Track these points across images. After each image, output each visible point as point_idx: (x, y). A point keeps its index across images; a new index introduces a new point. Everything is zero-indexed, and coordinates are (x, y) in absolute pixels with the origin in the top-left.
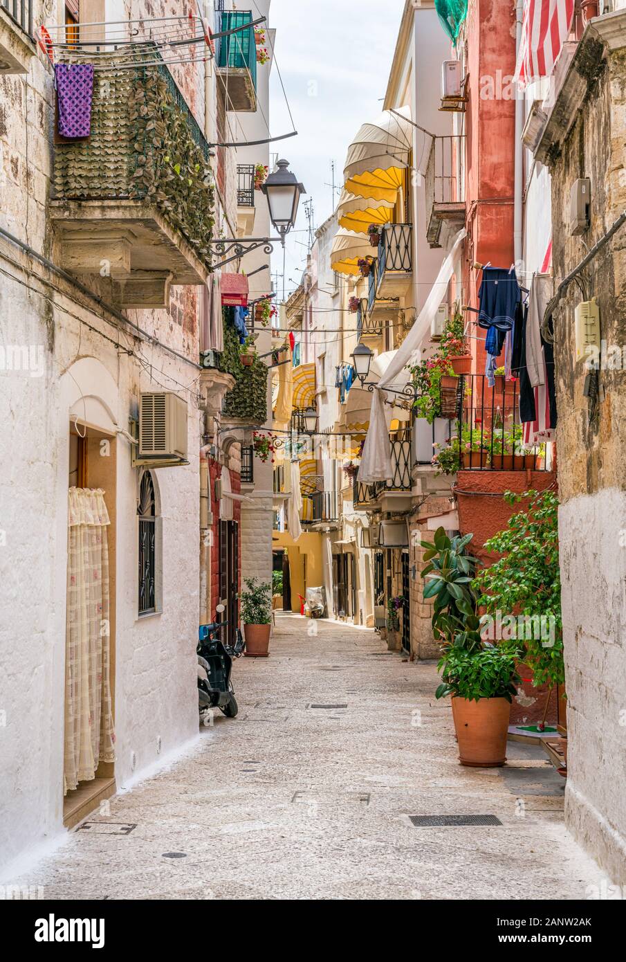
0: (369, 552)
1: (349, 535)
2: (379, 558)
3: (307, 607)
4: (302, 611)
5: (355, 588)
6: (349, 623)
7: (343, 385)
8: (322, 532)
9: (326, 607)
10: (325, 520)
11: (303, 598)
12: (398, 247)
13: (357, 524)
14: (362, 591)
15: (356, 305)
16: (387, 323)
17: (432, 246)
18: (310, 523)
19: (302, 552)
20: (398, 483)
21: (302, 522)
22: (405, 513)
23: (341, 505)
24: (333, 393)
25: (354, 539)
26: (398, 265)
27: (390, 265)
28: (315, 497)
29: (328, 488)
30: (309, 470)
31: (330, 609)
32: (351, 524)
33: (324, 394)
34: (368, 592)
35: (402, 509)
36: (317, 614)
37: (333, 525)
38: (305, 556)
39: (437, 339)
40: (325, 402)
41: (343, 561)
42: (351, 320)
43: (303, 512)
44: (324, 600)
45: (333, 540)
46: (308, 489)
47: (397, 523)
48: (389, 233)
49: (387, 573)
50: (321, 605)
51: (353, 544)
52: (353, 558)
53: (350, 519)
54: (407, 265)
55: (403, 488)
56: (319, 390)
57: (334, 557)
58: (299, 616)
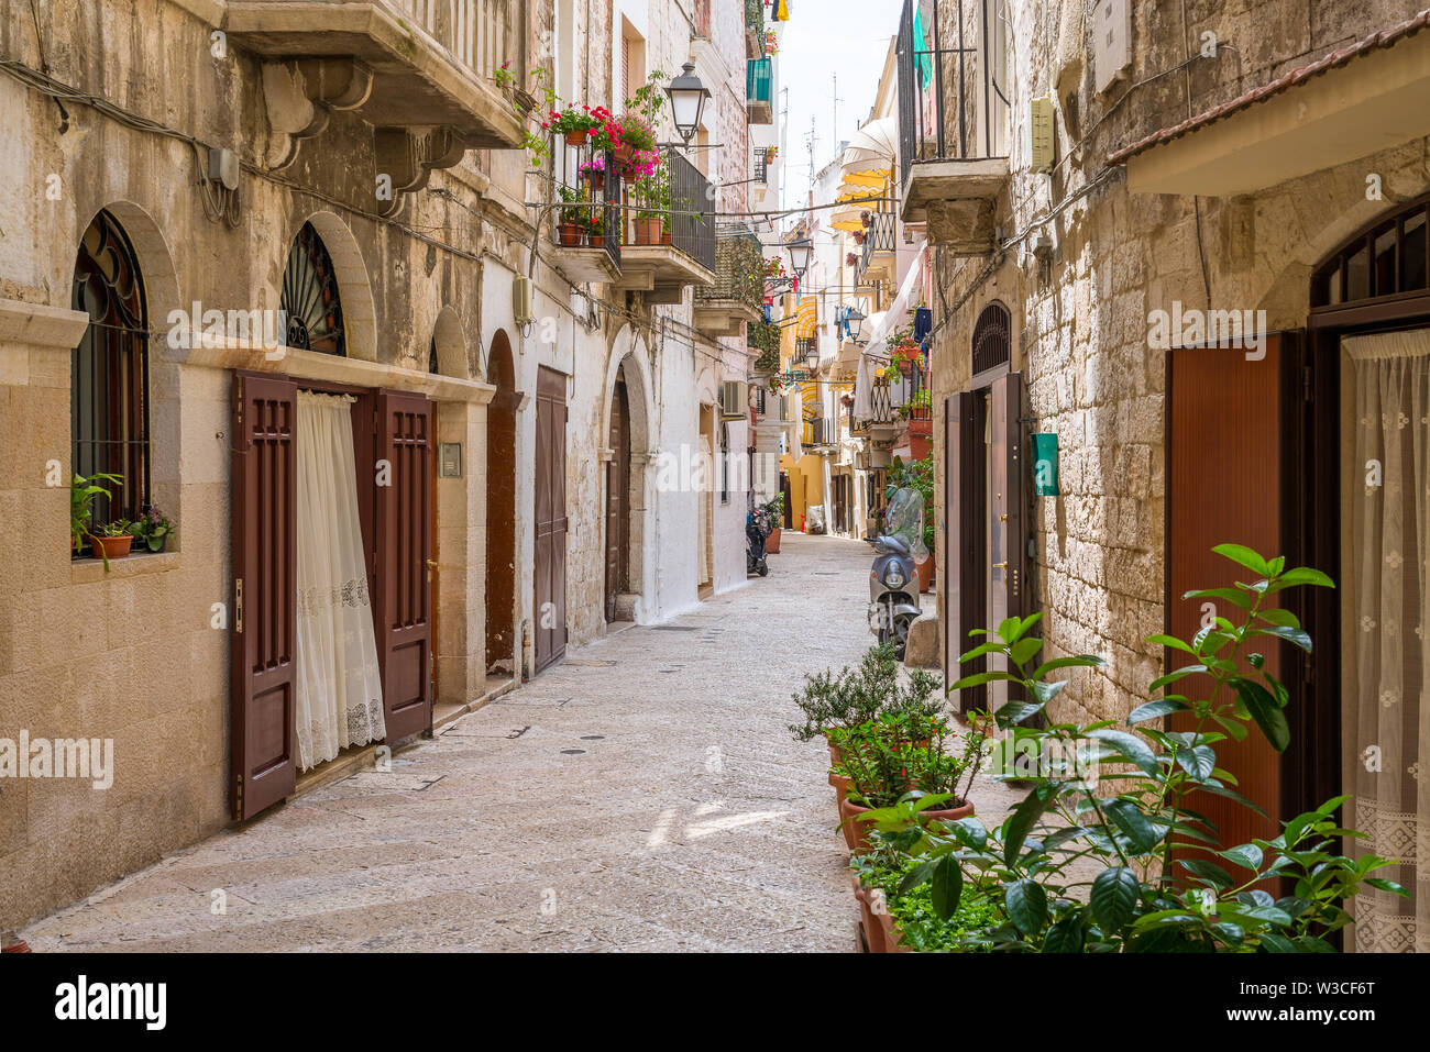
0: (863, 473)
1: (846, 458)
2: (871, 479)
3: (807, 525)
4: (802, 529)
5: (851, 506)
6: (846, 536)
7: (842, 323)
8: (821, 455)
9: (825, 524)
10: (825, 444)
11: (804, 517)
12: (884, 232)
13: (854, 448)
14: (857, 508)
15: (852, 260)
16: (878, 282)
17: (907, 243)
18: (811, 446)
19: (803, 473)
20: (882, 419)
21: (803, 445)
22: (890, 441)
23: (839, 431)
24: (833, 330)
25: (851, 462)
26: (884, 246)
27: (877, 246)
28: (816, 422)
29: (827, 415)
30: (810, 397)
31: (829, 527)
32: (847, 447)
33: (824, 327)
34: (863, 509)
35: (887, 439)
36: (815, 531)
37: (832, 449)
38: (806, 477)
39: (910, 312)
40: (825, 333)
41: (841, 483)
42: (849, 271)
43: (805, 437)
44: (824, 518)
45: (832, 462)
46: (808, 415)
47: (883, 450)
48: (877, 221)
49: (877, 491)
50: (820, 523)
51: (850, 466)
52: (850, 479)
53: (847, 444)
54: (891, 246)
55: (886, 422)
56: (820, 322)
57: (833, 478)
58: (800, 533)
